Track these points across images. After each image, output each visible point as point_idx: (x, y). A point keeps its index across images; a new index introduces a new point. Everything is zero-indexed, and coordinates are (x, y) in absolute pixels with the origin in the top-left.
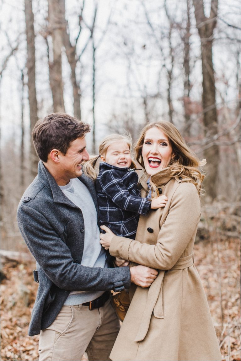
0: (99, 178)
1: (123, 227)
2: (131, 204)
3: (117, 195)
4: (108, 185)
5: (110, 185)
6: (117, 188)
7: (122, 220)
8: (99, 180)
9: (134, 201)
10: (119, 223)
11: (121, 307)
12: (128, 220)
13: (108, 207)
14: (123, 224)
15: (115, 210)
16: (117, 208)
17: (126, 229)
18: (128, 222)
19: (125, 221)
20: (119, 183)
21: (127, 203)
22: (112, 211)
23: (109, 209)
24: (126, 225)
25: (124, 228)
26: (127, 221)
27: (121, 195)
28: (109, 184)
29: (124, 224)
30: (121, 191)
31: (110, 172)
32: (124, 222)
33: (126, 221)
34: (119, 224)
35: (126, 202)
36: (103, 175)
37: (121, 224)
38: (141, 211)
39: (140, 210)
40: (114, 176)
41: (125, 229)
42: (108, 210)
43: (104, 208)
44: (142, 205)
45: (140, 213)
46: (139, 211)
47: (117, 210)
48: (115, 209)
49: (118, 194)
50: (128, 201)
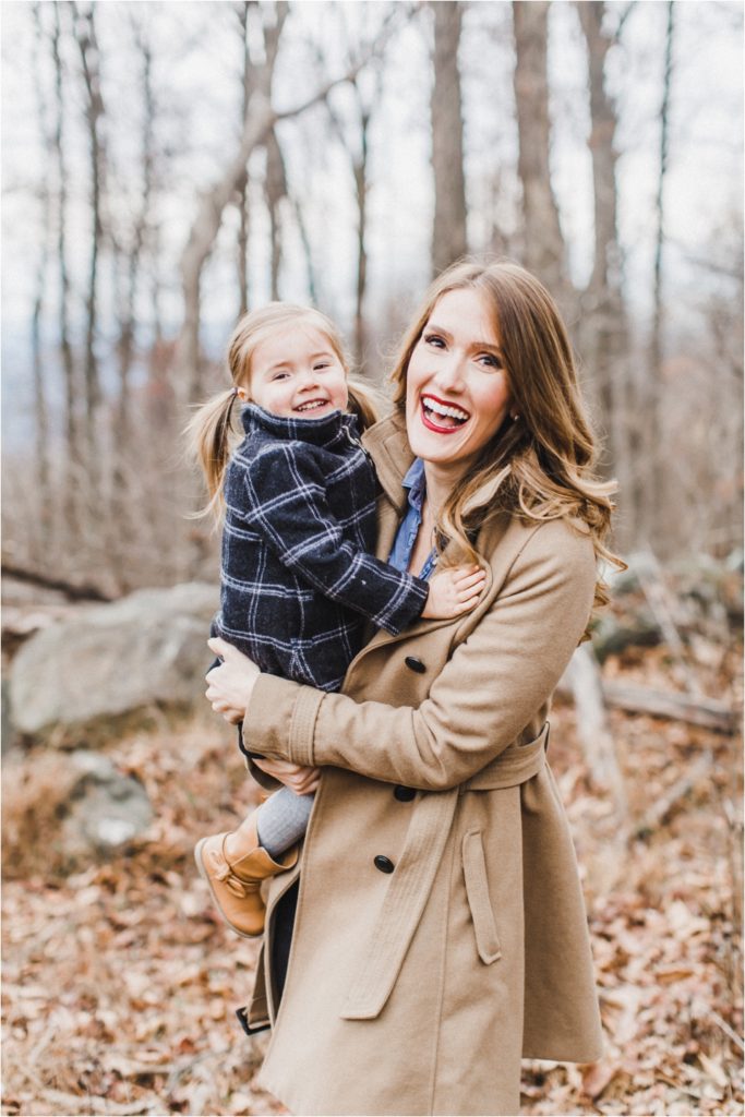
0: (244, 466)
1: (298, 663)
2: (364, 583)
3: (311, 542)
4: (278, 501)
5: (287, 501)
6: (310, 515)
7: (296, 635)
8: (244, 472)
9: (377, 576)
10: (287, 645)
11: (231, 881)
12: (321, 638)
13: (258, 582)
14: (299, 651)
15: (280, 594)
16: (288, 588)
17: (308, 670)
18: (319, 644)
19: (310, 641)
20: (316, 500)
21: (349, 576)
22: (271, 597)
23: (263, 588)
24: (310, 656)
25: (303, 665)
26: (316, 642)
27: (330, 543)
28: (283, 499)
29: (304, 650)
30: (328, 531)
31: (289, 452)
32: (303, 645)
33: (314, 641)
34: (285, 650)
35: (350, 570)
36: (262, 458)
37: (295, 649)
38: (388, 616)
39: (385, 612)
40: (299, 470)
41: (305, 669)
42: (259, 591)
43: (245, 583)
44: (397, 598)
45: (381, 622)
46: (381, 616)
47: (287, 597)
48: (283, 590)
49: (316, 540)
50: (357, 570)
